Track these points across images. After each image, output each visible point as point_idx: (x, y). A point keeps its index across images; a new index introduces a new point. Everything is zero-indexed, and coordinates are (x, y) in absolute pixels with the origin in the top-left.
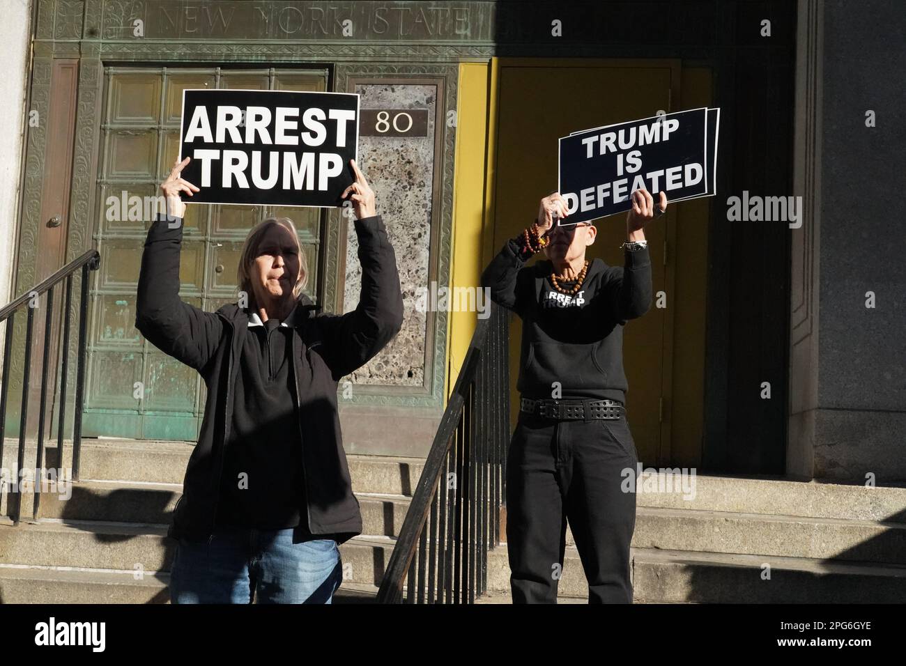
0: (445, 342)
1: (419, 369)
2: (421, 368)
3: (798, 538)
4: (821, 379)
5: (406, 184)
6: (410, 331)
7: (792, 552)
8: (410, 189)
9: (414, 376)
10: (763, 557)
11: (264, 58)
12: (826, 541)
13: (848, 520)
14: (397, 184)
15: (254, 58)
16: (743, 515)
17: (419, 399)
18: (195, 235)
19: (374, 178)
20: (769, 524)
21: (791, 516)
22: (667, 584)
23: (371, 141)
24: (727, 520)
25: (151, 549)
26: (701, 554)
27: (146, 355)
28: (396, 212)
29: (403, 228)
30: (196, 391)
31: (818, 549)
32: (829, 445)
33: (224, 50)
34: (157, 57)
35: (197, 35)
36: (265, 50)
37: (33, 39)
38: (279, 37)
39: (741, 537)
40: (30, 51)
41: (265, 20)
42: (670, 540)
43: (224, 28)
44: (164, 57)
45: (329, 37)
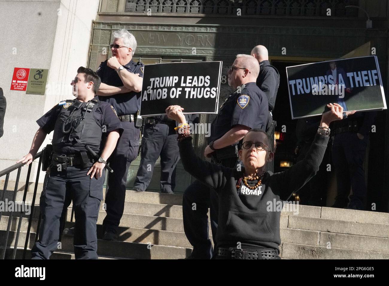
11: (179, 54)
15: (175, 54)
20: (373, 224)
22: (333, 241)
25: (137, 220)
33: (164, 50)
34: (138, 52)
35: (153, 45)
36: (179, 51)
37: (91, 45)
38: (185, 46)
39: (362, 229)
40: (90, 49)
41: (180, 40)
42: (334, 229)
43: (164, 42)
44: (141, 52)
45: (204, 46)
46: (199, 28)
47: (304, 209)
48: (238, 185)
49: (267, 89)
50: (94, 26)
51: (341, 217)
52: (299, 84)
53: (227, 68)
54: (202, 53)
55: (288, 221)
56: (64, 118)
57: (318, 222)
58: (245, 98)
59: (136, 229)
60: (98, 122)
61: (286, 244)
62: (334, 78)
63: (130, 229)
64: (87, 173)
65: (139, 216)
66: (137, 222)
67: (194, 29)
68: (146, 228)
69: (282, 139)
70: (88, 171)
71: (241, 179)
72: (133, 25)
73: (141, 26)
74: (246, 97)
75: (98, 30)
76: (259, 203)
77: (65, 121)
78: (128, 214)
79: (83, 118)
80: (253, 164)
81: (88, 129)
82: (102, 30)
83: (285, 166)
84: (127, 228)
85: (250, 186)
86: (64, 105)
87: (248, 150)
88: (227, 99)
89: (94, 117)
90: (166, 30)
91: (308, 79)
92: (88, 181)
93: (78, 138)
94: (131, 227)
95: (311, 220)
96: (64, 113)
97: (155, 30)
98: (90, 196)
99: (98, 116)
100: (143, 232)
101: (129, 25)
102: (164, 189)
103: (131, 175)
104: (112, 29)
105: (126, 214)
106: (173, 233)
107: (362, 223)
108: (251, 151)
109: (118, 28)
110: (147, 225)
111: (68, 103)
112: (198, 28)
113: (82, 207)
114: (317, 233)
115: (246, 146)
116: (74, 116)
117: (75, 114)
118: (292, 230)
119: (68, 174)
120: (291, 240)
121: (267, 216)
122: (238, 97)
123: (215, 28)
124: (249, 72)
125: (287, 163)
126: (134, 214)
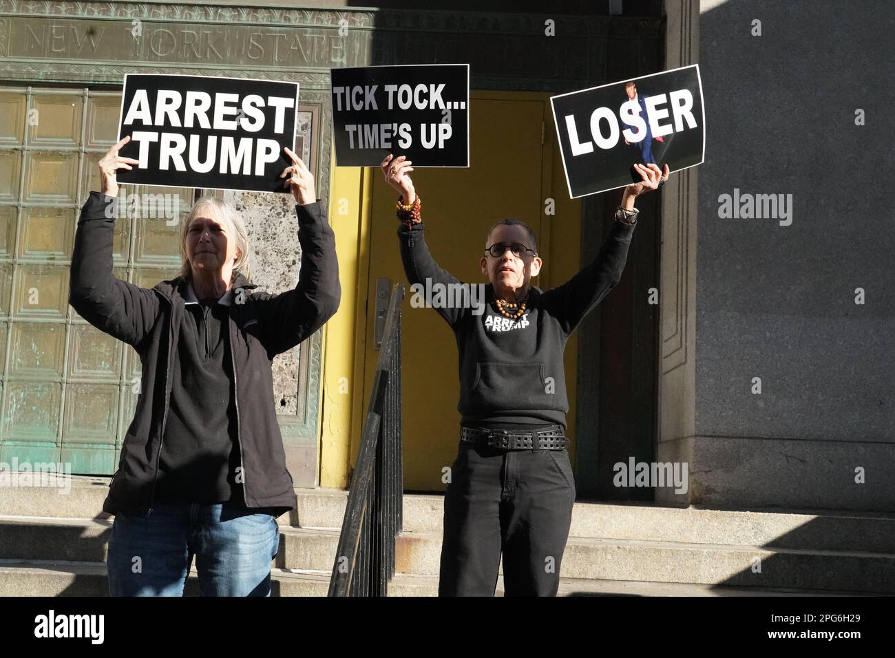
0: (319, 370)
1: (292, 398)
2: (295, 397)
3: (688, 564)
4: (698, 406)
5: (280, 210)
6: (283, 359)
8: (284, 216)
9: (287, 404)
10: (654, 584)
12: (714, 566)
13: (731, 545)
14: (271, 210)
16: (631, 542)
17: (292, 428)
18: (59, 260)
19: (248, 203)
21: (677, 542)
24: (619, 548)
26: (594, 581)
28: (270, 239)
29: (277, 255)
30: (59, 421)
31: (707, 575)
32: (706, 472)
33: (93, 71)
35: (63, 55)
36: (136, 72)
38: (150, 60)
41: (136, 42)
43: (93, 49)
45: (202, 61)
67: (174, 13)
73: (26, 5)
87: (499, 258)
90: (96, 17)
97: (68, 15)
103: (19, 407)
112: (182, 12)
115: (495, 251)
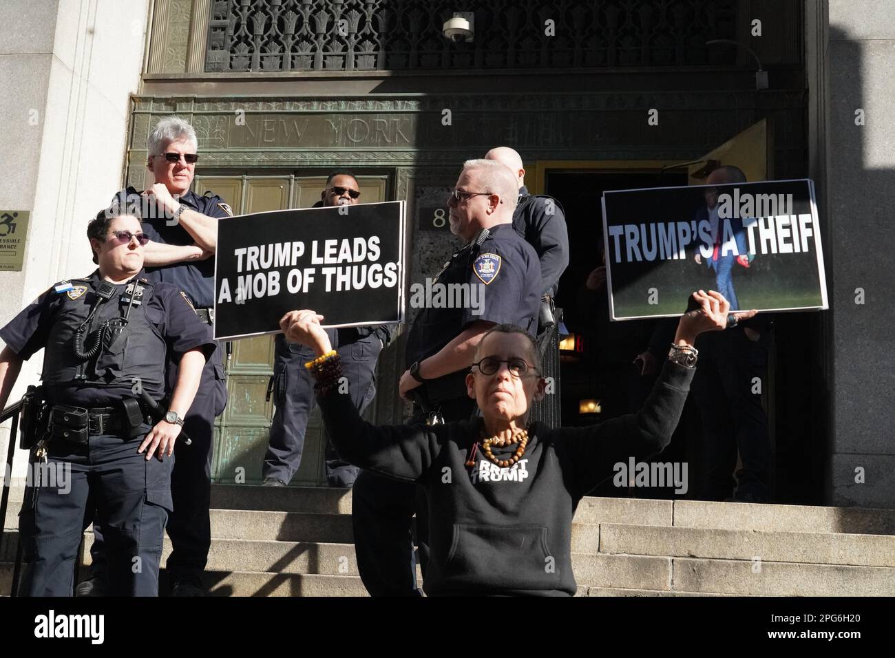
3: (819, 547)
7: (814, 559)
11: (334, 164)
15: (325, 163)
20: (792, 534)
22: (703, 578)
23: (429, 235)
24: (755, 532)
25: (249, 552)
27: (223, 428)
31: (836, 556)
33: (299, 157)
34: (238, 164)
35: (273, 145)
36: (335, 156)
37: (129, 150)
38: (347, 145)
39: (768, 546)
40: (126, 159)
41: (335, 131)
42: (705, 549)
43: (298, 138)
44: (245, 164)
45: (391, 145)
46: (378, 102)
47: (634, 507)
48: (471, 460)
49: (557, 245)
50: (133, 108)
51: (719, 521)
52: (632, 236)
53: (446, 192)
54: (388, 160)
55: (598, 537)
56: (75, 323)
57: (666, 535)
58: (492, 260)
59: (248, 574)
60: (157, 331)
61: (597, 590)
62: (712, 227)
63: (232, 574)
64: (139, 448)
65: (254, 543)
66: (250, 557)
67: (367, 105)
68: (271, 570)
69: (580, 349)
70: (141, 444)
71: (477, 447)
72: (225, 102)
73: (244, 102)
74: (494, 258)
75: (144, 116)
76: (524, 500)
77: (79, 328)
78: (228, 540)
79: (124, 322)
80: (504, 409)
81: (137, 347)
82: (152, 114)
83: (590, 410)
84: (225, 574)
85: (499, 460)
86: (70, 293)
87: (492, 376)
88: (448, 263)
89: (146, 317)
90: (301, 110)
91: (652, 226)
92: (141, 468)
93: (116, 367)
94: (234, 569)
95: (652, 531)
96: (74, 310)
97: (277, 111)
98: (147, 503)
99: (156, 317)
100: (265, 581)
101: (216, 102)
102: (336, 478)
103: (234, 449)
104: (178, 111)
105: (224, 539)
106: (333, 578)
107: (768, 531)
108: (500, 380)
109: (190, 109)
110: (273, 563)
111: (77, 287)
112: (374, 104)
113: (129, 527)
114: (667, 561)
115: (486, 367)
116: (99, 317)
117: (102, 312)
118: (609, 557)
119: (91, 454)
120: (608, 580)
121: (544, 529)
122: (475, 259)
123: (414, 102)
124: (499, 201)
125: (595, 402)
126: (241, 540)
